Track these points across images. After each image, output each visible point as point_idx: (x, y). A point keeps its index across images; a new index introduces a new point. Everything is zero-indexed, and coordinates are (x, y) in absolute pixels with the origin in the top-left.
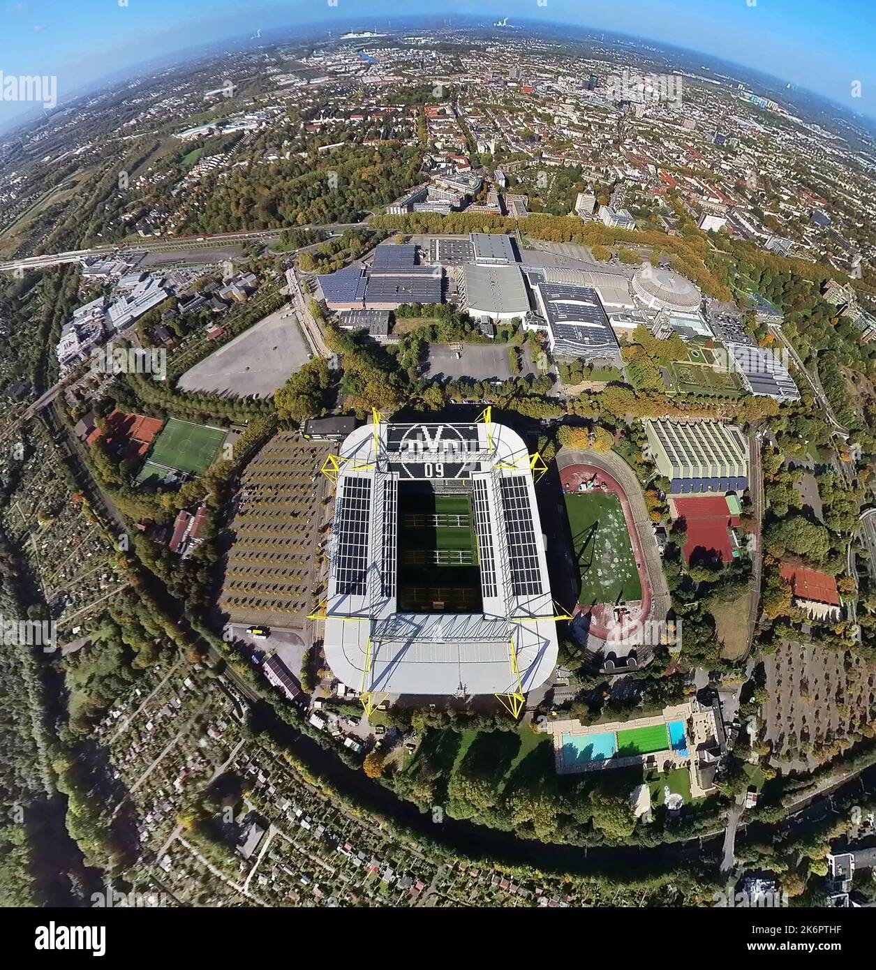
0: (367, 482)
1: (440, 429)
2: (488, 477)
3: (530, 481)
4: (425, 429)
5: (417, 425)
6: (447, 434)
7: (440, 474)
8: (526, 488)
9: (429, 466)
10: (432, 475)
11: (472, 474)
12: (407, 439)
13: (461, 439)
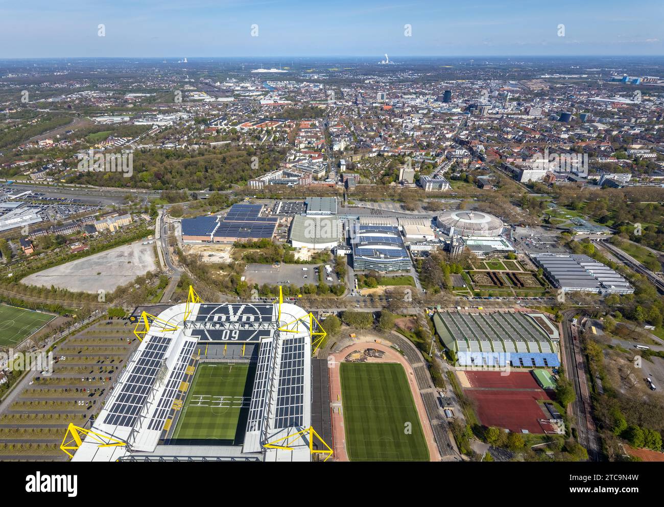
1: (243, 307)
3: (308, 341)
4: (230, 307)
5: (225, 304)
6: (248, 311)
7: (234, 338)
8: (303, 346)
9: (227, 332)
10: (227, 338)
11: (262, 338)
12: (214, 313)
13: (258, 314)
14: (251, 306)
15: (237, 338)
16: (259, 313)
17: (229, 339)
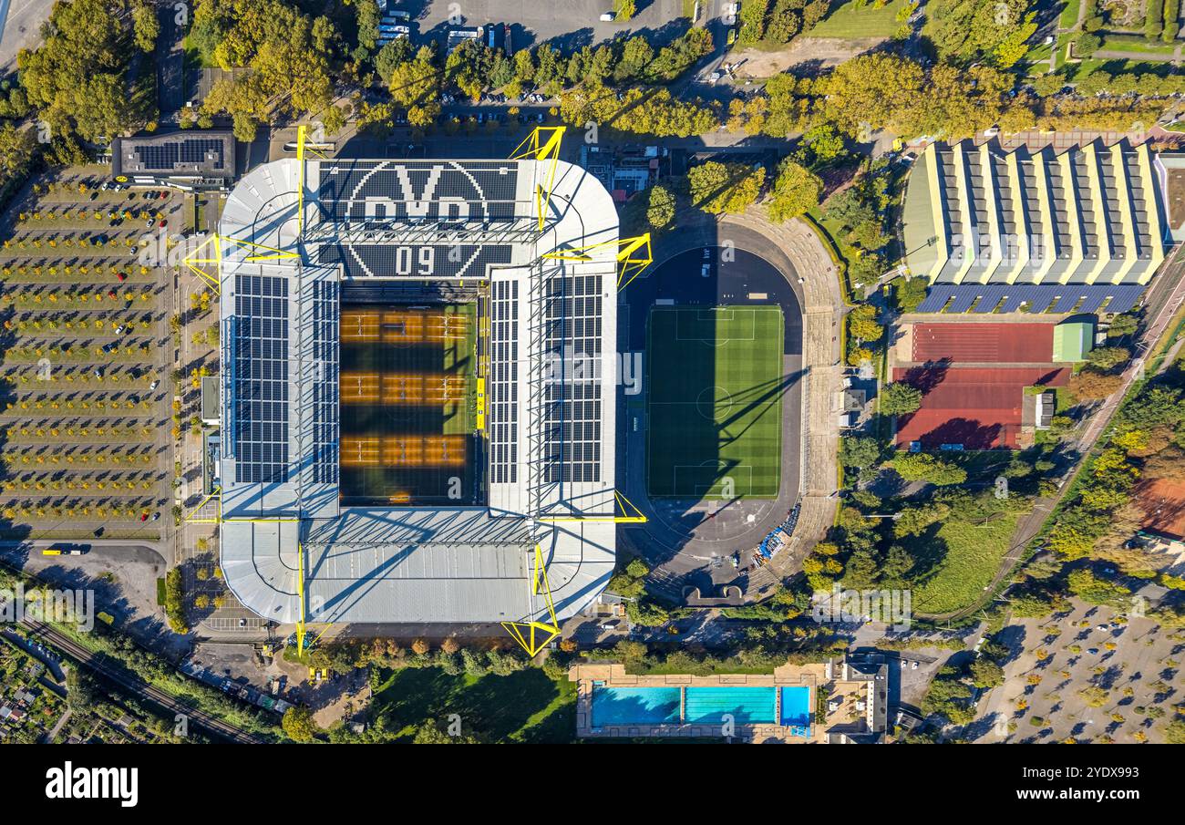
0: (279, 285)
1: (436, 172)
2: (523, 277)
3: (610, 287)
4: (402, 172)
5: (385, 162)
6: (451, 185)
7: (426, 268)
8: (599, 300)
9: (404, 253)
10: (409, 270)
11: (491, 269)
12: (361, 195)
13: (478, 197)
14: (459, 168)
15: (431, 270)
16: (481, 192)
17: (414, 273)
